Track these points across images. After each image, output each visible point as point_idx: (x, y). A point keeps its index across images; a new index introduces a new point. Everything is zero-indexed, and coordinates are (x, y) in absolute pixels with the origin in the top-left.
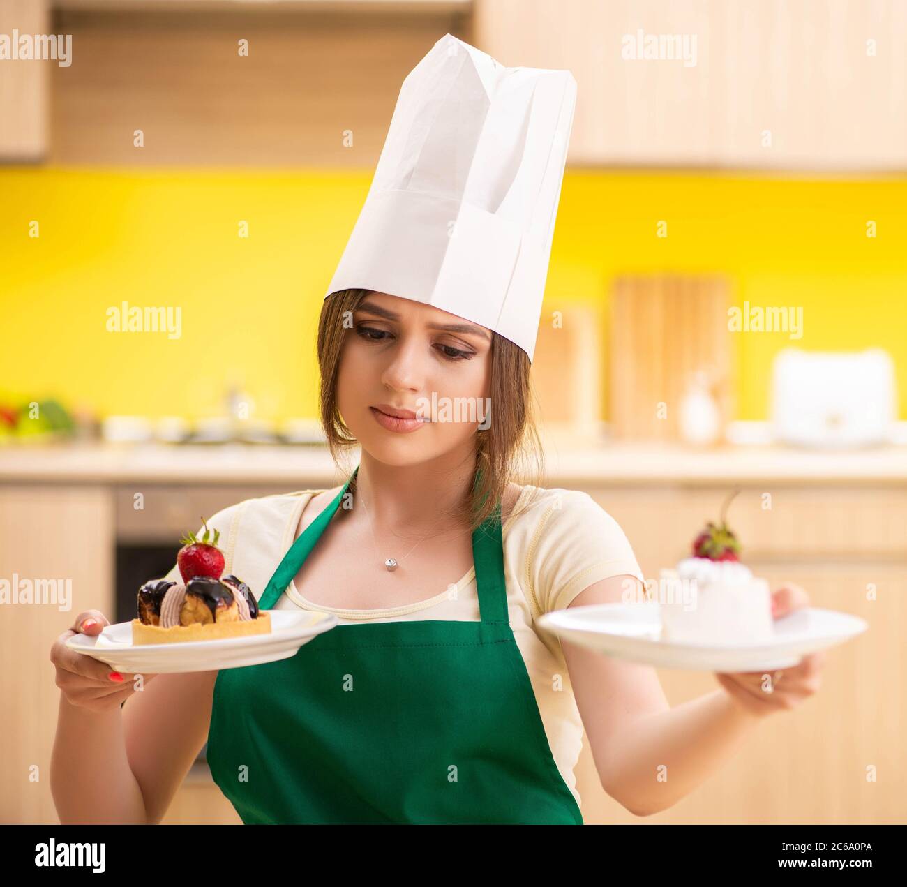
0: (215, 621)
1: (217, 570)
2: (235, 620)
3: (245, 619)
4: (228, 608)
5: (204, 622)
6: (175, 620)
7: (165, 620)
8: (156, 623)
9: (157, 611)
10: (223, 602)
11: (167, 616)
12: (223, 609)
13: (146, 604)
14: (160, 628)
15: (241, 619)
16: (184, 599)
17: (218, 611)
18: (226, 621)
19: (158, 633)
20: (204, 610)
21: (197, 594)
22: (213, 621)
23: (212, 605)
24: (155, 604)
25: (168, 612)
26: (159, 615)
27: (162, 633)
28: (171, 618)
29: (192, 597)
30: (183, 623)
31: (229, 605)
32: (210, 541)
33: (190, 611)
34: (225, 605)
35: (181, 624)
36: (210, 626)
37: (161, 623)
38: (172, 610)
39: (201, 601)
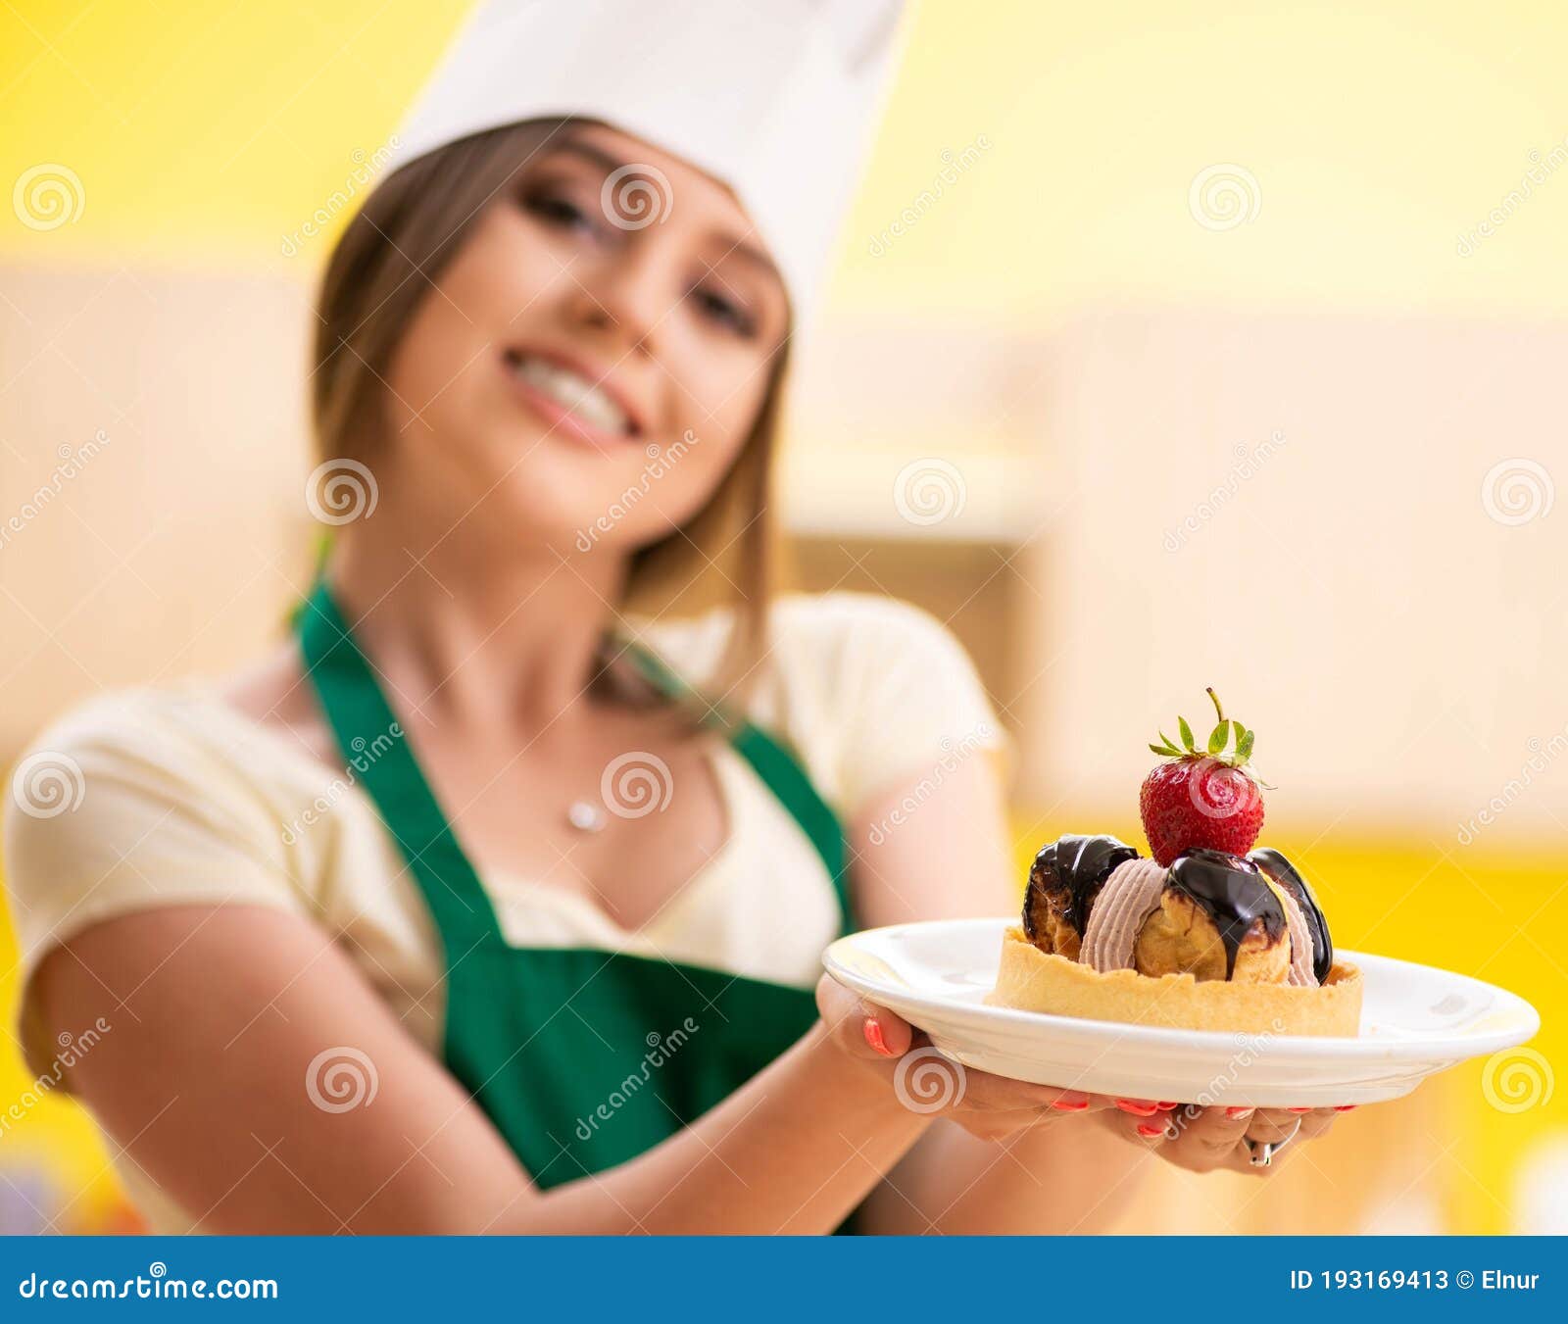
0: (1229, 978)
1: (1240, 830)
2: (1279, 979)
3: (1304, 983)
4: (1269, 946)
5: (1202, 973)
6: (1123, 952)
7: (1097, 946)
8: (1072, 951)
9: (1078, 918)
10: (1261, 927)
11: (1105, 939)
12: (1255, 945)
13: (1051, 894)
14: (1083, 968)
15: (1291, 981)
16: (1156, 899)
17: (1243, 948)
18: (1256, 977)
19: (1077, 979)
20: (1206, 941)
21: (1198, 897)
22: (1224, 971)
23: (1232, 932)
24: (1075, 899)
25: (1110, 927)
26: (1082, 932)
27: (1088, 982)
28: (1114, 945)
29: (1181, 900)
30: (1144, 962)
31: (1274, 939)
32: (1227, 754)
33: (1166, 937)
34: (1264, 936)
35: (1138, 967)
36: (1215, 985)
37: (1085, 952)
38: (1121, 924)
39: (1203, 914)
